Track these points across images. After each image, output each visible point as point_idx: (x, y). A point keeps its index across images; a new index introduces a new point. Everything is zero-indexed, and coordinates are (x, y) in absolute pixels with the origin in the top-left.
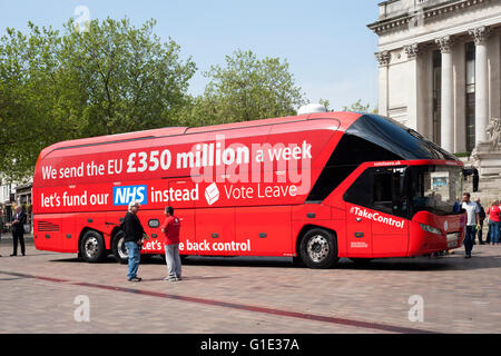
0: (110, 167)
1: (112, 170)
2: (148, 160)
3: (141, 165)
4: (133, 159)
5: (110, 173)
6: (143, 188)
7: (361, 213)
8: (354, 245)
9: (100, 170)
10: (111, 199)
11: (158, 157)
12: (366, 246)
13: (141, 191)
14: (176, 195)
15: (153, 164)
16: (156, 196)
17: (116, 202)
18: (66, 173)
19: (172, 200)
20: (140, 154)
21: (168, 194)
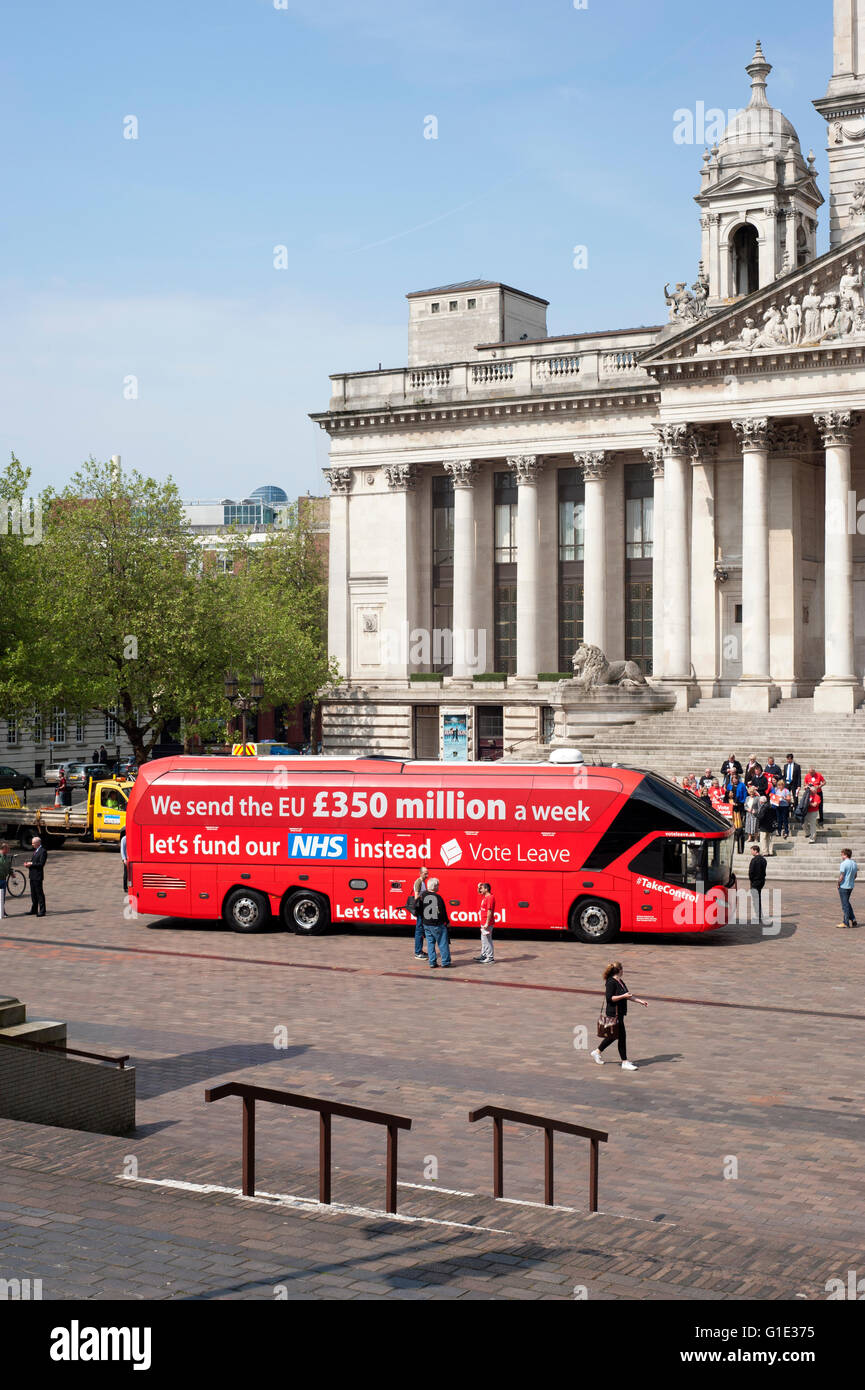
0: (282, 806)
1: (285, 811)
2: (349, 803)
3: (338, 809)
4: (324, 800)
5: (282, 814)
6: (341, 839)
7: (649, 885)
8: (640, 918)
9: (266, 809)
10: (285, 848)
11: (367, 801)
12: (655, 920)
13: (337, 842)
14: (395, 851)
15: (357, 809)
16: (362, 850)
17: (294, 853)
18: (197, 808)
19: (389, 856)
20: (335, 795)
21: (383, 849)
